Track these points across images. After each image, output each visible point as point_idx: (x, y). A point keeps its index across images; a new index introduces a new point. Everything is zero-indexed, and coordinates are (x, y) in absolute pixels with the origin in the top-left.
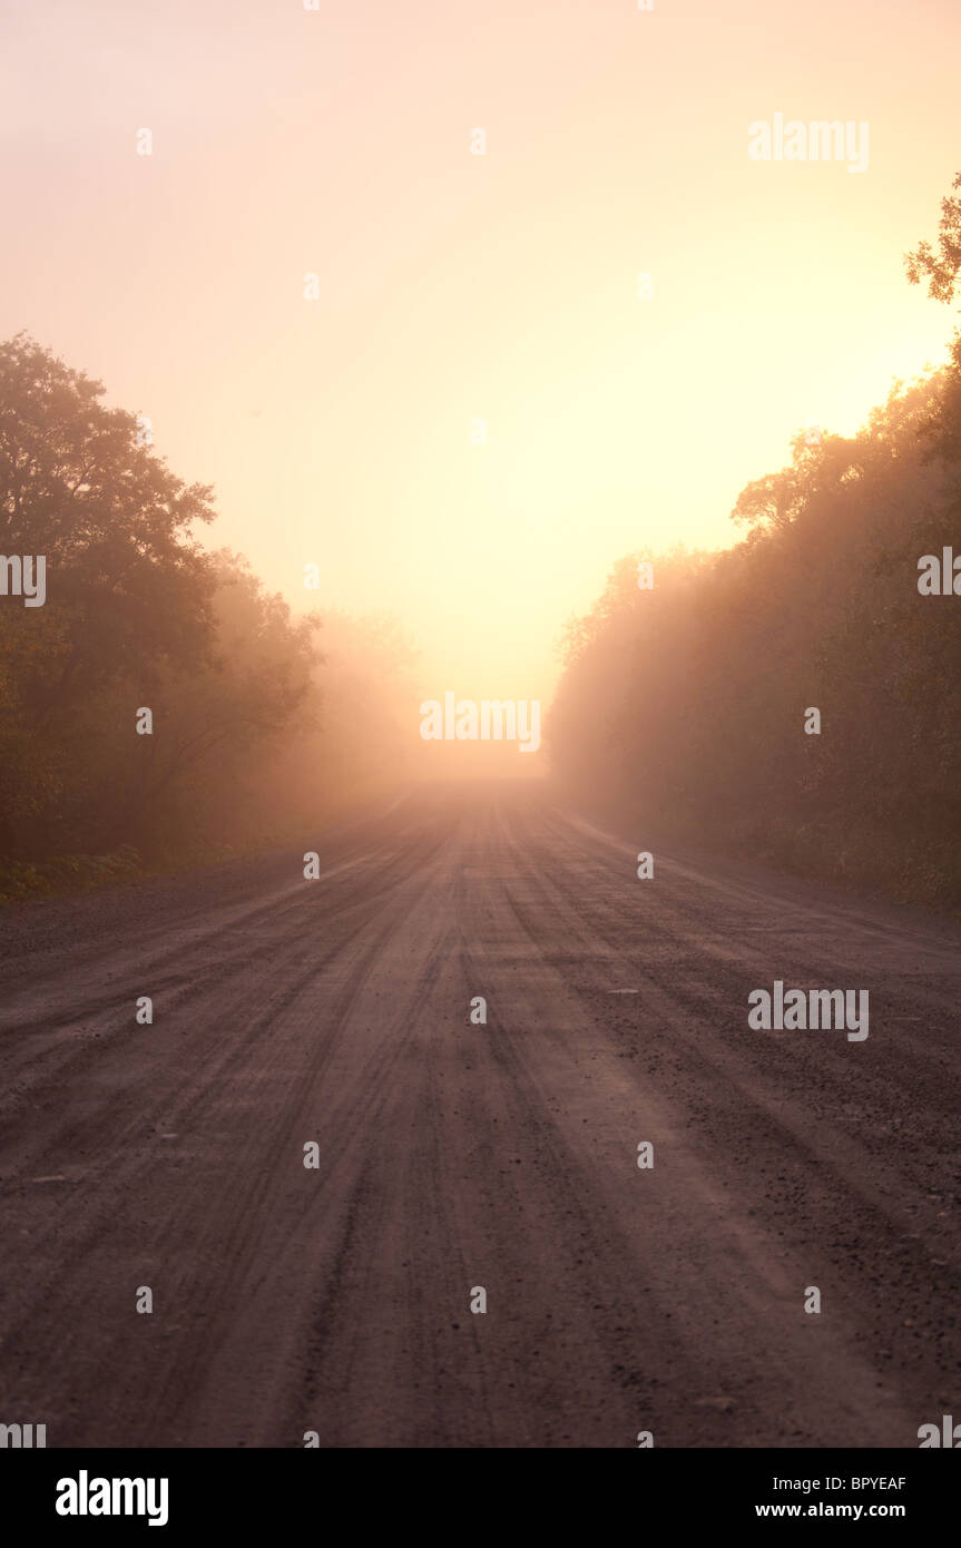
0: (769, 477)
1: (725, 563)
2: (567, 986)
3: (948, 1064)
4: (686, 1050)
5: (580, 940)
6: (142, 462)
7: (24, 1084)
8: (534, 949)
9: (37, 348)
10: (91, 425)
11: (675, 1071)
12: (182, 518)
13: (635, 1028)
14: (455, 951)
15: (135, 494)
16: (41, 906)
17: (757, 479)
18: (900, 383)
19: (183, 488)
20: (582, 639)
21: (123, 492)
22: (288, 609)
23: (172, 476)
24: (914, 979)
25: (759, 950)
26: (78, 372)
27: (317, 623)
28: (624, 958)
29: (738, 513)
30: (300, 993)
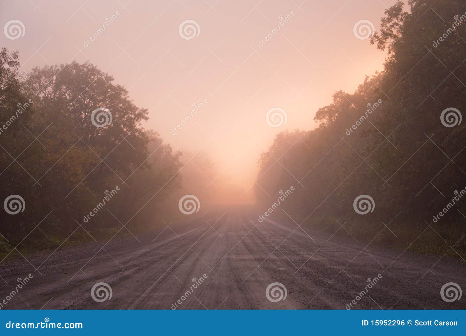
0: (326, 107)
1: (312, 134)
2: (262, 268)
3: (388, 292)
4: (302, 287)
5: (266, 254)
6: (125, 102)
7: (85, 297)
8: (251, 256)
9: (92, 66)
10: (109, 90)
11: (298, 293)
12: (138, 119)
13: (285, 280)
14: (225, 256)
15: (123, 112)
16: (92, 244)
17: (322, 107)
18: (368, 77)
19: (138, 110)
20: (266, 159)
21: (119, 112)
22: (172, 149)
23: (135, 106)
24: (375, 266)
25: (324, 257)
26: (105, 73)
27: (181, 154)
28: (281, 259)
29: (316, 118)
30: (176, 270)
